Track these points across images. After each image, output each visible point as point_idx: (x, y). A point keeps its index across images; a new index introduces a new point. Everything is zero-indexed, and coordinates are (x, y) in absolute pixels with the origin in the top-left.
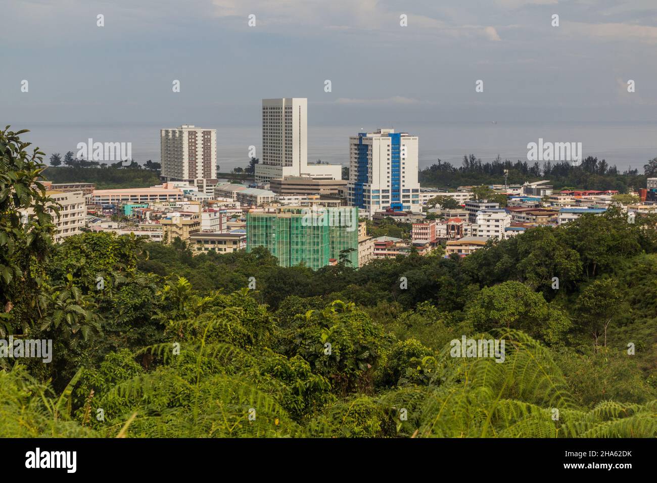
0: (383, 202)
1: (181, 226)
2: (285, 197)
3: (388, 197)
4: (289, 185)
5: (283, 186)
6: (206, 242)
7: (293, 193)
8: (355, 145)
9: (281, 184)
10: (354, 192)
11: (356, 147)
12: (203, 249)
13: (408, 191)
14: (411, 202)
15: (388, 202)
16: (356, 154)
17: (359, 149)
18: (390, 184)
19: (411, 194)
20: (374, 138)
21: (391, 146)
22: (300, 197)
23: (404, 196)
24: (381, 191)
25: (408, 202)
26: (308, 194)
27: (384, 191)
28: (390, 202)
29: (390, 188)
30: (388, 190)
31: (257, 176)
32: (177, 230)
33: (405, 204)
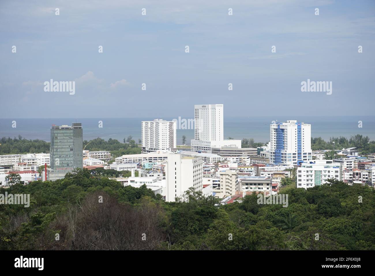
0: (293, 160)
1: (231, 175)
2: (227, 158)
3: (295, 157)
4: (224, 151)
5: (221, 152)
6: (251, 184)
7: (230, 155)
8: (274, 129)
9: (220, 151)
10: (274, 155)
11: (275, 130)
12: (249, 188)
13: (306, 153)
14: (307, 160)
15: (295, 160)
16: (275, 134)
17: (277, 132)
18: (297, 150)
19: (307, 155)
20: (288, 126)
21: (297, 129)
22: (235, 158)
23: (304, 157)
24: (292, 154)
25: (306, 160)
26: (238, 156)
27: (293, 154)
28: (297, 160)
29: (297, 153)
30: (296, 154)
31: (192, 146)
32: (229, 177)
33: (305, 161)
